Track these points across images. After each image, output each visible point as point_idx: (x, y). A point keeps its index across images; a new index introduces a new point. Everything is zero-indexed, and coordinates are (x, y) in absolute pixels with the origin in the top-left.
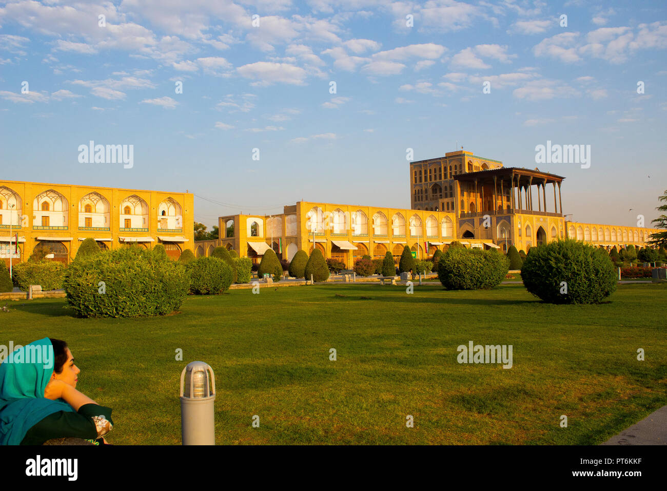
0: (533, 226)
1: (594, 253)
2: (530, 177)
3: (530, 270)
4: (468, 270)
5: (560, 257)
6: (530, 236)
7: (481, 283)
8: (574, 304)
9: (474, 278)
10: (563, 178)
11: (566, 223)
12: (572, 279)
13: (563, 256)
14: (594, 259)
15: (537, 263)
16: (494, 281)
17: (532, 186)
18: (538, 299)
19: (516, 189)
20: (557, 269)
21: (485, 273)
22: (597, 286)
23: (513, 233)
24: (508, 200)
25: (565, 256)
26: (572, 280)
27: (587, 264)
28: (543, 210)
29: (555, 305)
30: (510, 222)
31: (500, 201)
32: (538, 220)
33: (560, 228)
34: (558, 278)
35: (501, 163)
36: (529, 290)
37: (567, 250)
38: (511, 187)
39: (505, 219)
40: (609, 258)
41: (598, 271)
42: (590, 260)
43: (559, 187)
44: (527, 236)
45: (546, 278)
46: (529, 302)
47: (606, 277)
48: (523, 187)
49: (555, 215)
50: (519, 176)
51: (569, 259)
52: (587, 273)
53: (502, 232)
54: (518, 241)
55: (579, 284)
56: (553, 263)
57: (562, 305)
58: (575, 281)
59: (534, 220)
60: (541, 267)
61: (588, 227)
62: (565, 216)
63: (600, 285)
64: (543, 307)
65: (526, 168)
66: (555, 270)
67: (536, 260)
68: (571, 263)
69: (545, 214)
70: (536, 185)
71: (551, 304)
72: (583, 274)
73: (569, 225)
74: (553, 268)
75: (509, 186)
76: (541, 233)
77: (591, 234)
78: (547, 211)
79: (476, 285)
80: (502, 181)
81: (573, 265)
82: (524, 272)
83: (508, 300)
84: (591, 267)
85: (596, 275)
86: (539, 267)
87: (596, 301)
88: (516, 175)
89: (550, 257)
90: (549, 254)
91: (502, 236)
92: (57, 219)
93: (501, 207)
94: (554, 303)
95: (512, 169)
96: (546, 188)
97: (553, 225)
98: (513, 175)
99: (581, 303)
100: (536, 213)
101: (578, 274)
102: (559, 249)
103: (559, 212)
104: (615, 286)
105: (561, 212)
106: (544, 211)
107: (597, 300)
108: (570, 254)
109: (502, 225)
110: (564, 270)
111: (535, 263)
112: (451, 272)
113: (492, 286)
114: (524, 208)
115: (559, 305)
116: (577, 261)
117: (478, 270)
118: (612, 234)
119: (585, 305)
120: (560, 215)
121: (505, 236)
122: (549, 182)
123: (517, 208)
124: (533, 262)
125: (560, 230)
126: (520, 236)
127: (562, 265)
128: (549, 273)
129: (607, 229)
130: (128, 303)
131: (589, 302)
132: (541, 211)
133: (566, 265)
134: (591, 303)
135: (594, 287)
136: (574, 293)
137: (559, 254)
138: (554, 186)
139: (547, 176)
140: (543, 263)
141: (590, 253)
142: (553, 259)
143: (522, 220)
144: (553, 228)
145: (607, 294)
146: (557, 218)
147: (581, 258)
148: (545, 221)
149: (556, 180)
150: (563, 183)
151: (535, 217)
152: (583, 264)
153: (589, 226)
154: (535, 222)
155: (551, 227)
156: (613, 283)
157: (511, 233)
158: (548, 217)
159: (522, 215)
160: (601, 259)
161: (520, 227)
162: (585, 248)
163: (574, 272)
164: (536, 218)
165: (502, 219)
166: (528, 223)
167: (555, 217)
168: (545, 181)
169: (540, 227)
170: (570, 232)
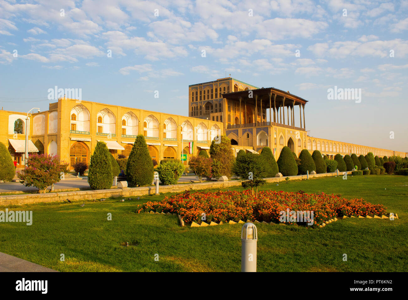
0: (285, 137)
2: (283, 97)
6: (283, 145)
10: (307, 101)
23: (270, 141)
30: (268, 132)
32: (289, 132)
33: (304, 140)
39: (263, 130)
43: (304, 108)
44: (280, 145)
49: (301, 129)
50: (276, 95)
53: (260, 140)
54: (274, 148)
59: (286, 132)
61: (319, 141)
62: (307, 131)
69: (294, 128)
73: (308, 138)
76: (290, 143)
77: (321, 146)
78: (295, 126)
80: (262, 99)
88: (273, 94)
91: (261, 144)
95: (270, 89)
97: (300, 137)
98: (271, 94)
103: (303, 127)
106: (293, 126)
109: (261, 135)
118: (334, 147)
120: (304, 130)
121: (263, 144)
122: (297, 104)
125: (303, 142)
126: (276, 144)
129: (331, 143)
138: (300, 107)
139: (295, 99)
143: (277, 131)
146: (302, 132)
148: (294, 133)
149: (301, 102)
150: (306, 105)
154: (288, 134)
155: (298, 139)
157: (267, 142)
158: (296, 131)
159: (278, 128)
161: (275, 137)
164: (287, 130)
165: (261, 130)
166: (281, 134)
167: (300, 131)
168: (294, 103)
169: (291, 138)
170: (308, 144)
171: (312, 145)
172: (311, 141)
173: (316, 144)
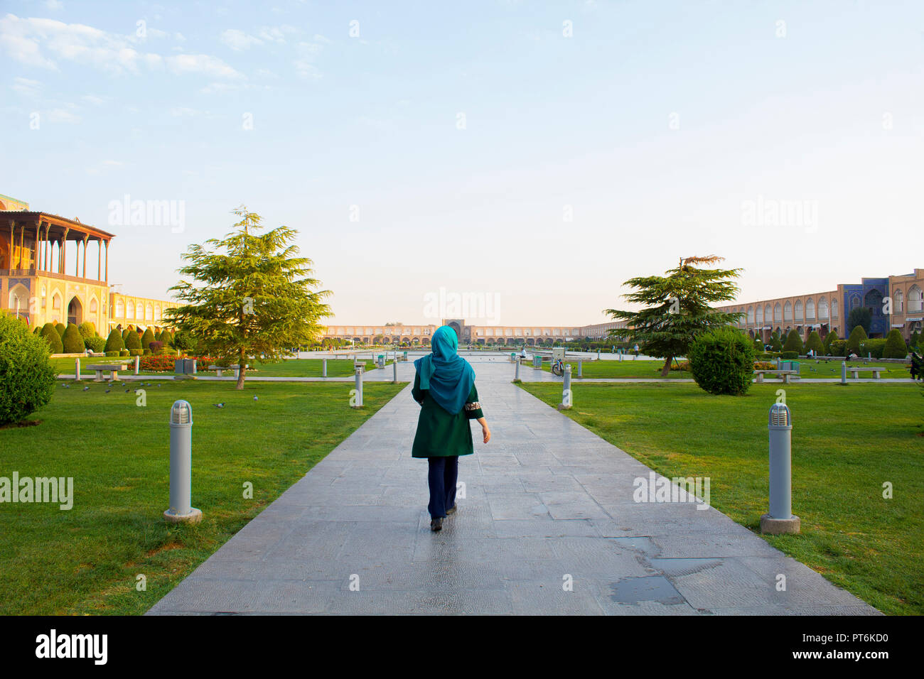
0: (64, 296)
2: (65, 228)
6: (59, 309)
10: (113, 236)
11: (112, 295)
17: (67, 242)
19: (44, 243)
23: (33, 302)
24: (31, 257)
28: (81, 275)
30: (29, 287)
31: (19, 256)
32: (72, 288)
33: (103, 300)
38: (36, 239)
39: (23, 282)
43: (106, 247)
44: (53, 308)
48: (56, 241)
49: (98, 283)
50: (50, 225)
53: (16, 299)
59: (67, 287)
61: (141, 302)
62: (112, 286)
65: (64, 217)
69: (83, 280)
70: (75, 241)
73: (117, 300)
75: (34, 238)
76: (74, 305)
77: (144, 311)
78: (87, 277)
80: (23, 228)
88: (45, 223)
91: (15, 305)
93: (19, 266)
95: (39, 214)
96: (87, 249)
97: (94, 296)
98: (40, 222)
100: (70, 278)
103: (103, 279)
105: (106, 280)
106: (82, 277)
109: (17, 290)
114: (53, 270)
120: (105, 284)
121: (21, 306)
122: (92, 238)
123: (43, 269)
125: (102, 304)
126: (43, 307)
132: (79, 276)
138: (100, 245)
139: (90, 231)
143: (49, 286)
144: (93, 300)
146: (99, 287)
148: (81, 289)
149: (102, 237)
150: (111, 242)
151: (67, 283)
153: (143, 301)
154: (69, 291)
155: (91, 299)
157: (29, 302)
158: (88, 285)
159: (50, 280)
161: (44, 294)
164: (69, 284)
165: (18, 282)
166: (57, 290)
167: (97, 286)
168: (87, 238)
169: (75, 297)
170: (117, 307)
171: (125, 309)
172: (123, 303)
173: (135, 307)
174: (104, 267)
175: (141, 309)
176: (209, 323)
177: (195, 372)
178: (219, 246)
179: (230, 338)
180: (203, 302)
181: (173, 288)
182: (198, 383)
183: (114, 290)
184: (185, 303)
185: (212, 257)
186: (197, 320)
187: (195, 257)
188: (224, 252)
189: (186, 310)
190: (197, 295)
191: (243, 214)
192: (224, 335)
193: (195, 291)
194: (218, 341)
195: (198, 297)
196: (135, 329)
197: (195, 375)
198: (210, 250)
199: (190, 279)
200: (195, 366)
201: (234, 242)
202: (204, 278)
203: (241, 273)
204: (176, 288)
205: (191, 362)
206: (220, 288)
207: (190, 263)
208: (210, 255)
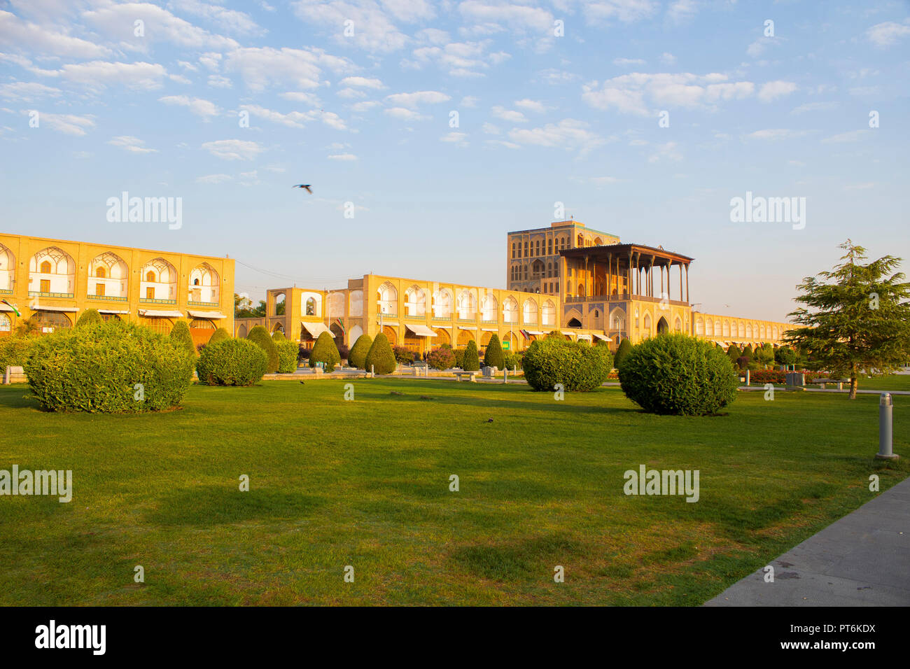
0: (653, 317)
1: (709, 351)
2: (652, 256)
3: (629, 370)
4: (561, 368)
5: (667, 355)
6: (649, 327)
7: (576, 384)
8: (681, 415)
9: (568, 377)
10: (692, 259)
11: (693, 313)
12: (681, 383)
13: (671, 354)
14: (708, 359)
15: (638, 363)
16: (592, 381)
17: (654, 267)
18: (640, 408)
19: (635, 270)
20: (662, 371)
21: (582, 371)
22: (711, 393)
23: (629, 323)
24: (625, 283)
25: (673, 354)
26: (680, 385)
27: (700, 364)
29: (658, 416)
30: (625, 310)
31: (614, 283)
32: (660, 309)
33: (686, 319)
34: (663, 382)
35: (618, 237)
36: (629, 396)
37: (676, 346)
38: (629, 267)
39: (619, 306)
40: (727, 358)
41: (713, 375)
42: (704, 360)
43: (687, 270)
44: (645, 327)
45: (648, 382)
46: (627, 411)
47: (723, 382)
48: (643, 268)
49: (681, 303)
50: (639, 254)
51: (678, 358)
52: (699, 377)
53: (615, 321)
54: (634, 334)
55: (689, 390)
56: (657, 363)
57: (665, 416)
58: (684, 387)
59: (655, 309)
60: (642, 368)
61: (719, 320)
62: (692, 305)
63: (715, 392)
64: (642, 418)
65: (647, 245)
66: (659, 371)
67: (637, 358)
68: (680, 364)
70: (659, 267)
71: (653, 415)
72: (694, 377)
73: (696, 316)
74: (658, 368)
75: (627, 267)
76: (662, 324)
77: (722, 329)
78: (671, 299)
79: (570, 386)
80: (618, 259)
81: (682, 366)
82: (622, 373)
83: (603, 407)
84: (705, 369)
85: (711, 380)
86: (640, 366)
87: (709, 413)
88: (635, 253)
89: (654, 355)
90: (653, 350)
91: (615, 326)
92: (60, 285)
93: (615, 291)
94: (657, 413)
95: (630, 245)
96: (671, 270)
98: (632, 253)
99: (691, 414)
100: (657, 300)
101: (687, 378)
102: (666, 345)
103: (685, 300)
104: (734, 394)
105: (688, 300)
107: (711, 412)
108: (679, 352)
109: (616, 313)
110: (670, 371)
111: (636, 362)
112: (540, 368)
113: (589, 389)
114: (644, 294)
115: (662, 416)
116: (688, 362)
117: (573, 367)
119: (695, 418)
120: (686, 304)
121: (619, 326)
122: (674, 263)
123: (635, 293)
124: (633, 360)
125: (685, 323)
126: (637, 327)
127: (668, 366)
128: (652, 375)
129: (741, 322)
130: (108, 395)
131: (701, 414)
133: (674, 365)
134: (704, 415)
135: (707, 395)
136: (682, 401)
137: (666, 351)
138: (681, 269)
139: (672, 257)
140: (645, 362)
141: (704, 352)
142: (657, 357)
143: (641, 308)
144: (678, 318)
145: (724, 404)
147: (693, 357)
148: (668, 310)
149: (683, 261)
150: (691, 265)
151: (655, 305)
152: (695, 366)
153: (720, 318)
154: (656, 311)
155: (675, 319)
156: (732, 390)
157: (625, 323)
158: (672, 306)
159: (641, 303)
160: (717, 360)
161: (637, 316)
162: (698, 345)
163: (683, 375)
164: (657, 306)
165: (616, 306)
166: (647, 312)
167: (681, 307)
168: (670, 263)
169: (662, 317)
170: (697, 325)
171: (704, 326)
172: (702, 321)
173: (713, 325)
174: (685, 287)
175: (719, 326)
176: (826, 342)
177: (804, 384)
178: (830, 277)
179: (844, 354)
180: (816, 325)
181: (791, 314)
182: (807, 394)
183: (694, 309)
184: (801, 326)
185: (824, 287)
186: (814, 340)
187: (810, 287)
188: (834, 282)
189: (804, 332)
190: (812, 319)
191: (848, 248)
192: (839, 352)
193: (811, 316)
194: (833, 357)
195: (813, 321)
196: (714, 344)
197: (804, 387)
198: (821, 281)
199: (804, 306)
200: (804, 380)
201: (841, 273)
202: (816, 305)
203: (852, 300)
204: (795, 314)
205: (800, 375)
206: (831, 312)
207: (805, 293)
208: (822, 285)
